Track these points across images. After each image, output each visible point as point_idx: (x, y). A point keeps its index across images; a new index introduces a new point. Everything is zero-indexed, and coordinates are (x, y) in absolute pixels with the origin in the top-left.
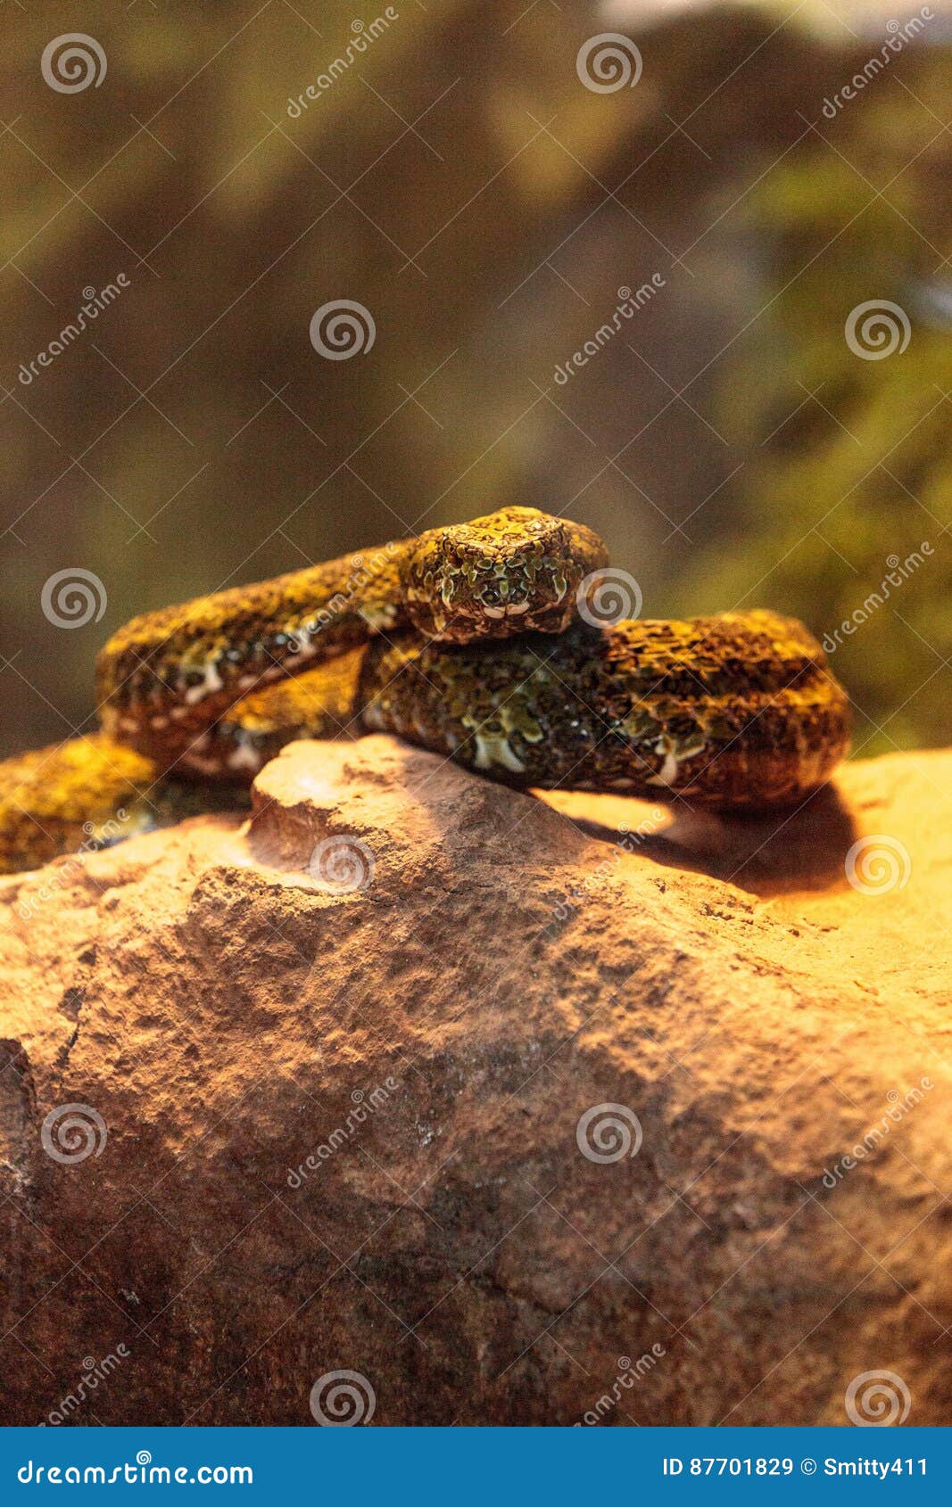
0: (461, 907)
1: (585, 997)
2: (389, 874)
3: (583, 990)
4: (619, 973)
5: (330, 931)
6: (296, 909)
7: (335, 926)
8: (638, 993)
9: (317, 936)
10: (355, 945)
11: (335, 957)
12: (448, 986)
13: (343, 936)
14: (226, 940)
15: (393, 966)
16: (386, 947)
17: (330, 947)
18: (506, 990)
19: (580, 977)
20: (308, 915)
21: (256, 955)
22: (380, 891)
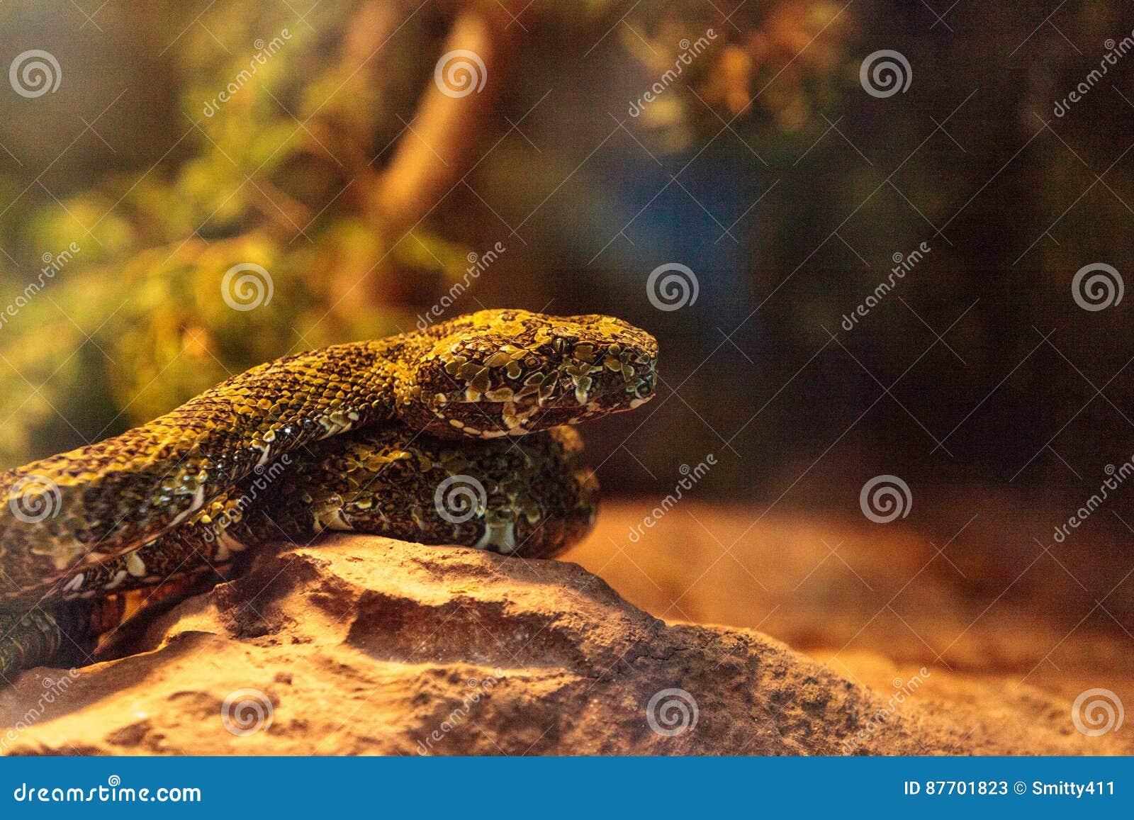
0: (671, 671)
1: (802, 732)
2: (600, 651)
3: (799, 726)
4: (817, 707)
5: (565, 712)
6: (532, 696)
7: (567, 705)
8: (839, 721)
9: (556, 719)
10: (593, 720)
11: (578, 733)
12: (686, 743)
13: (577, 714)
14: (476, 736)
15: (633, 734)
16: (621, 718)
17: (570, 726)
18: (739, 738)
19: (791, 715)
20: (544, 700)
21: (511, 744)
22: (597, 668)
